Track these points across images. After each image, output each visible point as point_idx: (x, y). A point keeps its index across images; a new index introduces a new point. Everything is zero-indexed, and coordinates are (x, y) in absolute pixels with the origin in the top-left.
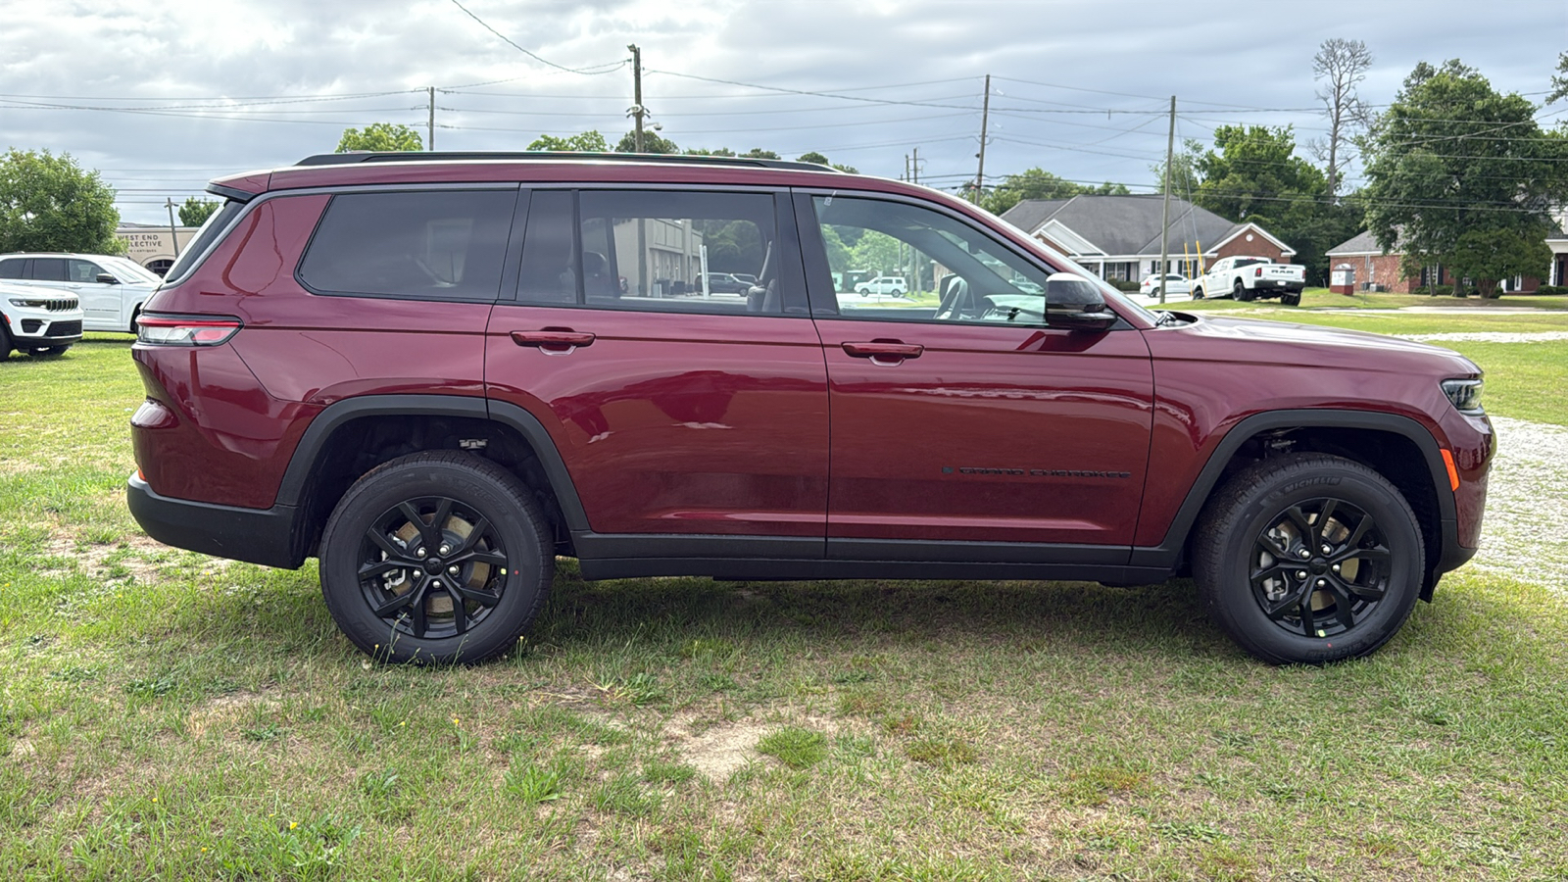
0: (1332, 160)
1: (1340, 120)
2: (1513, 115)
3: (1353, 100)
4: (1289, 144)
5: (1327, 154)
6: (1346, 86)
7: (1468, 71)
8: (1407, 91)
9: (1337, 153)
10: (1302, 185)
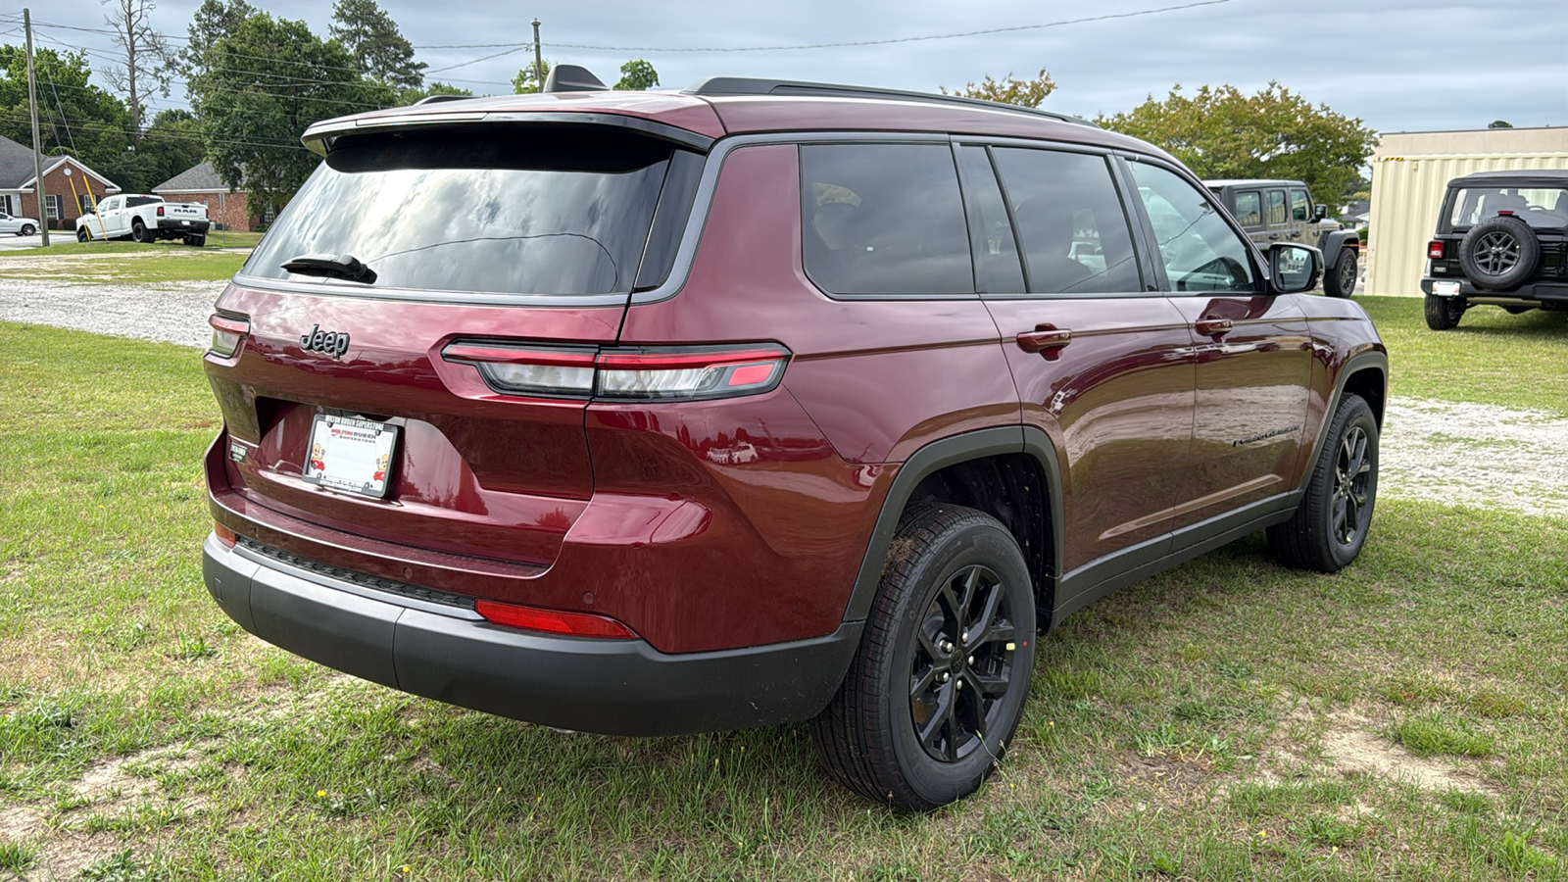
0: (133, 91)
1: (136, 49)
2: (336, 60)
3: (147, 29)
4: (82, 71)
5: (126, 84)
6: (138, 14)
7: (253, 11)
8: (199, 25)
9: (137, 86)
10: (107, 116)
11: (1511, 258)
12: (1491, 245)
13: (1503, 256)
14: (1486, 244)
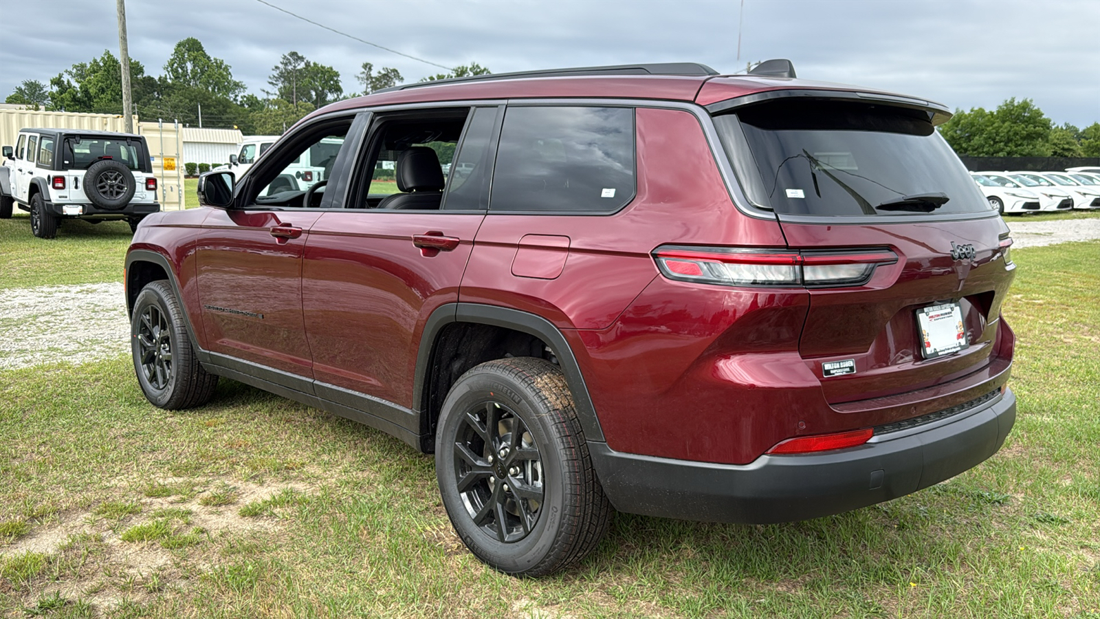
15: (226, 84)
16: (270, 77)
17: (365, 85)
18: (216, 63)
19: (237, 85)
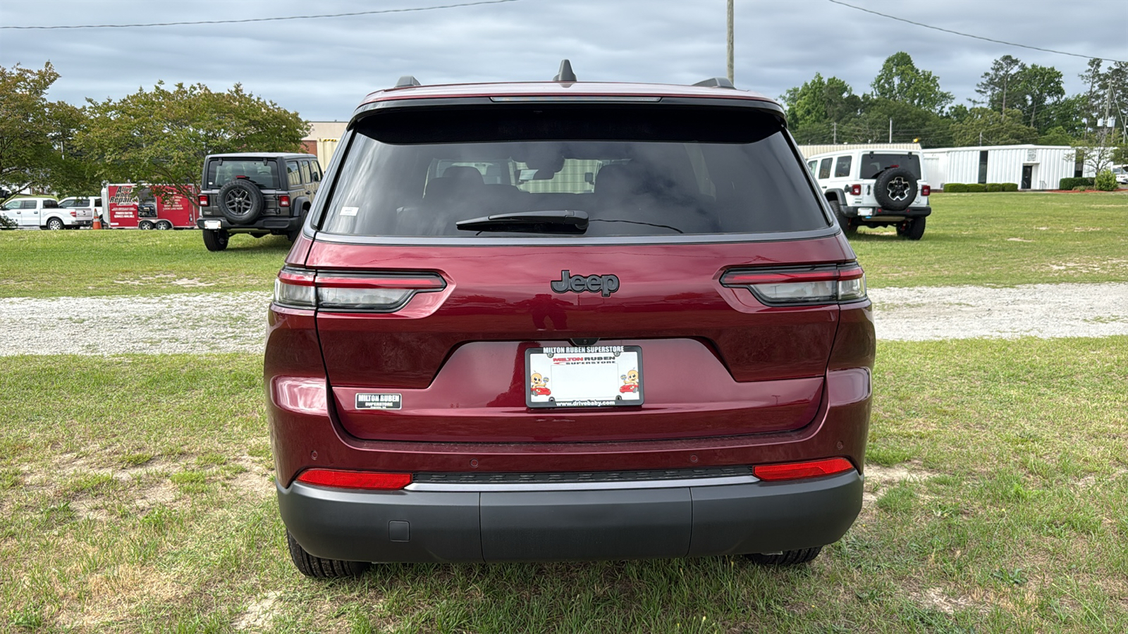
11: (248, 205)
12: (235, 197)
13: (243, 204)
14: (232, 197)
15: (933, 95)
16: (978, 85)
17: (1091, 83)
18: (924, 75)
19: (944, 96)
